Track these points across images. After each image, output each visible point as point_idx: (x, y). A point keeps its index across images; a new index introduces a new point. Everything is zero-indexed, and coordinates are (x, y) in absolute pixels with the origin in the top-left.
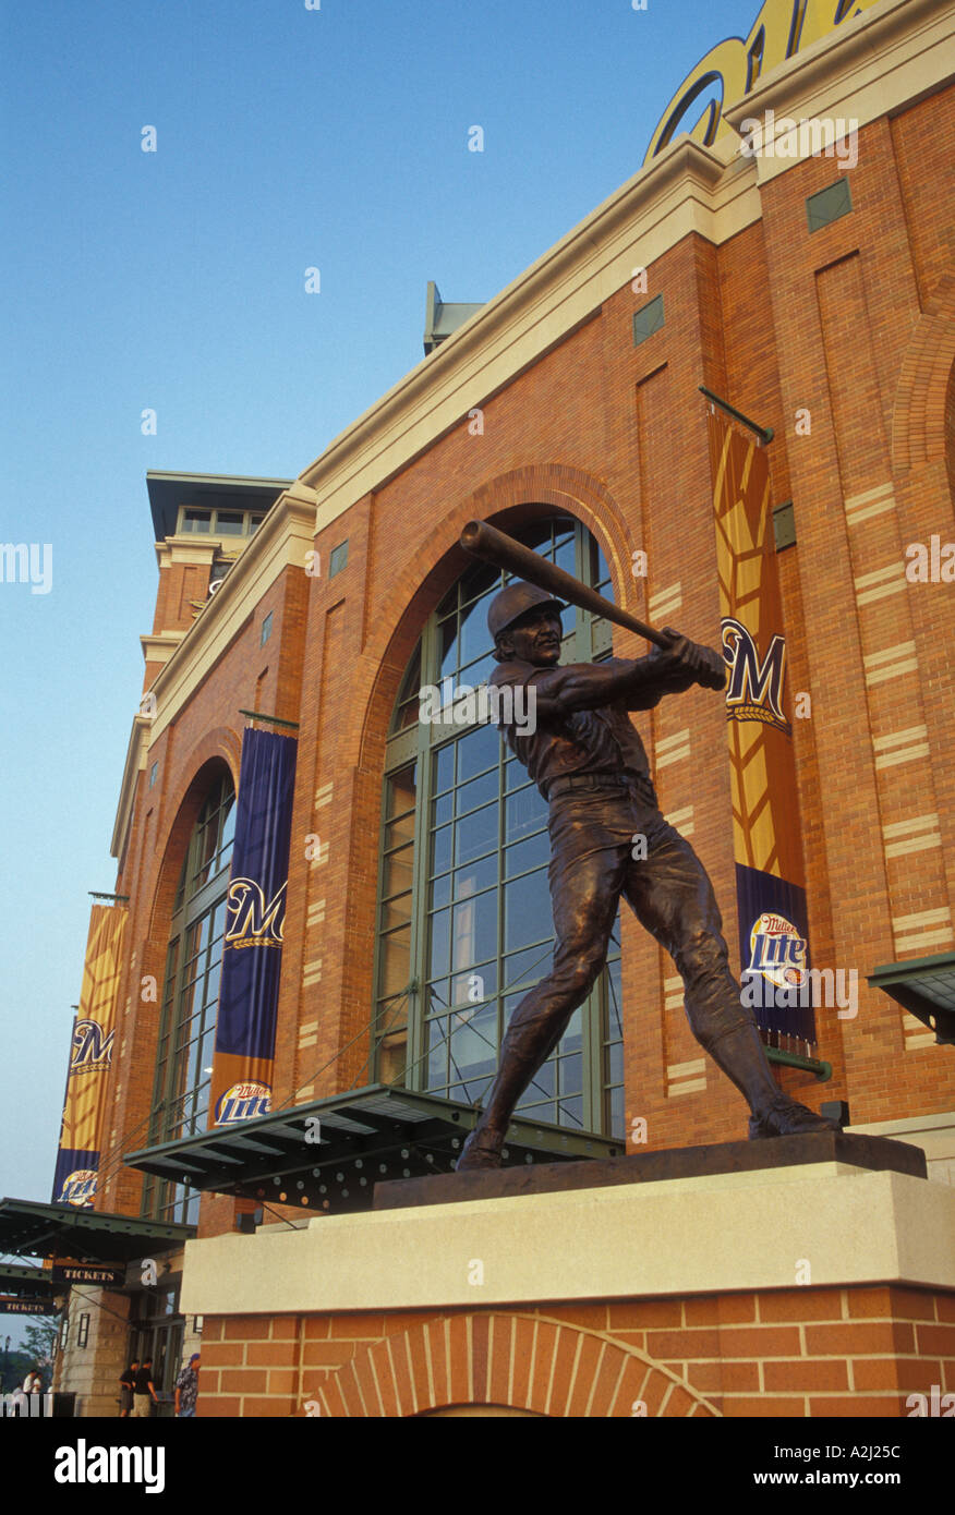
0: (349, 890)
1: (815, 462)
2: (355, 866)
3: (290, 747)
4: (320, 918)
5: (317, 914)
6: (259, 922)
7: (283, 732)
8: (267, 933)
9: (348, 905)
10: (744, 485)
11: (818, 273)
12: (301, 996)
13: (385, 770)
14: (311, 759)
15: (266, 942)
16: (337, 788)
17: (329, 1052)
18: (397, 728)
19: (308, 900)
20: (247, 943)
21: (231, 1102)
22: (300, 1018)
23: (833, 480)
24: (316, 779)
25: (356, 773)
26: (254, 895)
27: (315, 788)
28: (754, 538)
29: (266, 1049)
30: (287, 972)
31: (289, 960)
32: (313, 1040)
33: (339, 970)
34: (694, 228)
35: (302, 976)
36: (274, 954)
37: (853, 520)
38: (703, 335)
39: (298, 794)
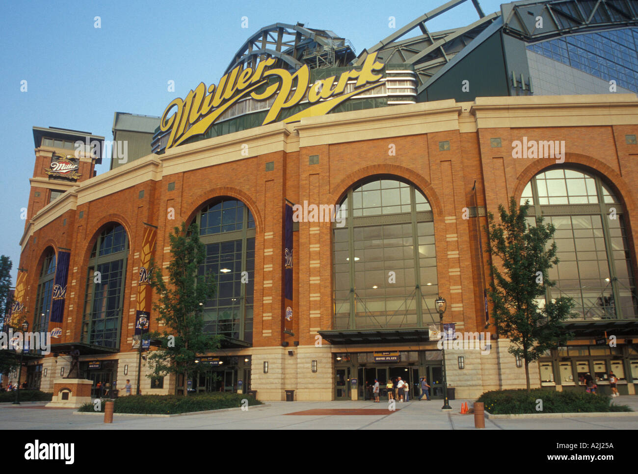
0: (79, 292)
1: (161, 239)
2: (80, 286)
3: (69, 255)
4: (73, 296)
5: (72, 295)
6: (60, 294)
7: (67, 251)
8: (62, 296)
9: (79, 295)
10: (150, 240)
11: (168, 200)
12: (68, 312)
13: (88, 266)
14: (73, 260)
15: (62, 298)
16: (78, 269)
17: (73, 324)
18: (91, 257)
19: (71, 292)
20: (58, 299)
21: (53, 332)
22: (68, 316)
23: (163, 244)
24: (74, 265)
25: (82, 267)
26: (59, 288)
27: (74, 267)
28: (150, 249)
29: (61, 321)
30: (66, 306)
31: (67, 303)
32: (70, 321)
33: (76, 308)
34: (151, 179)
35: (69, 307)
36: (64, 301)
37: (165, 252)
38: (149, 203)
39: (70, 267)
